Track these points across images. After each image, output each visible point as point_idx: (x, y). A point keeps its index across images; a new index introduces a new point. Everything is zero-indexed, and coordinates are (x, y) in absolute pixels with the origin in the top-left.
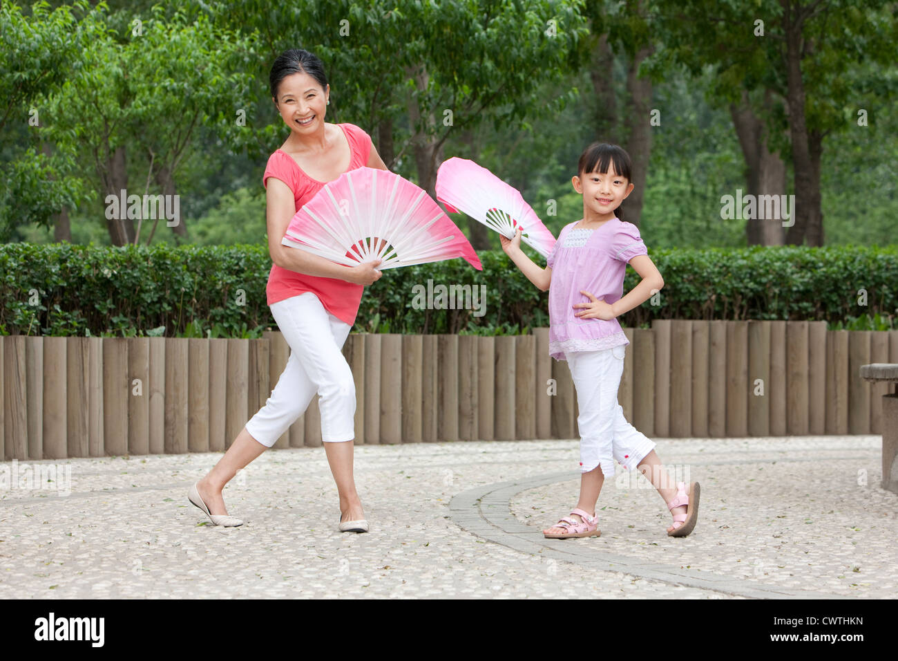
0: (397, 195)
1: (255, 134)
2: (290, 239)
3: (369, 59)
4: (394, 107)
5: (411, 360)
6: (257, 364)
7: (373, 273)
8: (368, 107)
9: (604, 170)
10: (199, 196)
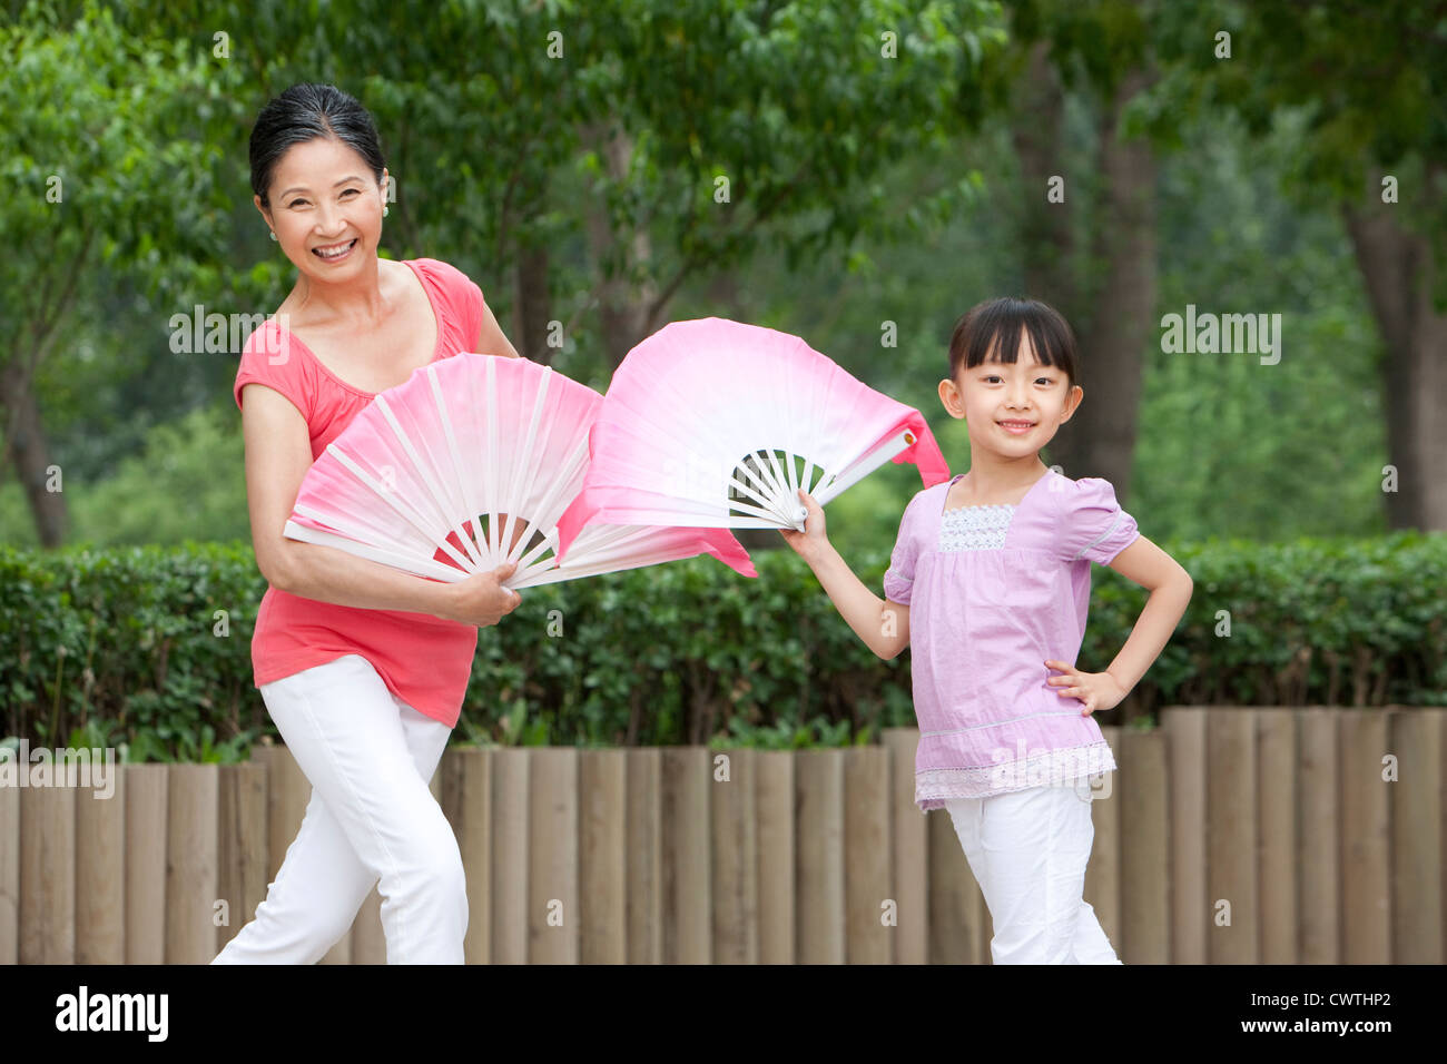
0: (546, 415)
1: (226, 285)
2: (303, 525)
3: (492, 108)
4: (551, 220)
5: (599, 808)
6: (238, 821)
7: (502, 597)
8: (491, 218)
9: (1010, 357)
10: (96, 428)
